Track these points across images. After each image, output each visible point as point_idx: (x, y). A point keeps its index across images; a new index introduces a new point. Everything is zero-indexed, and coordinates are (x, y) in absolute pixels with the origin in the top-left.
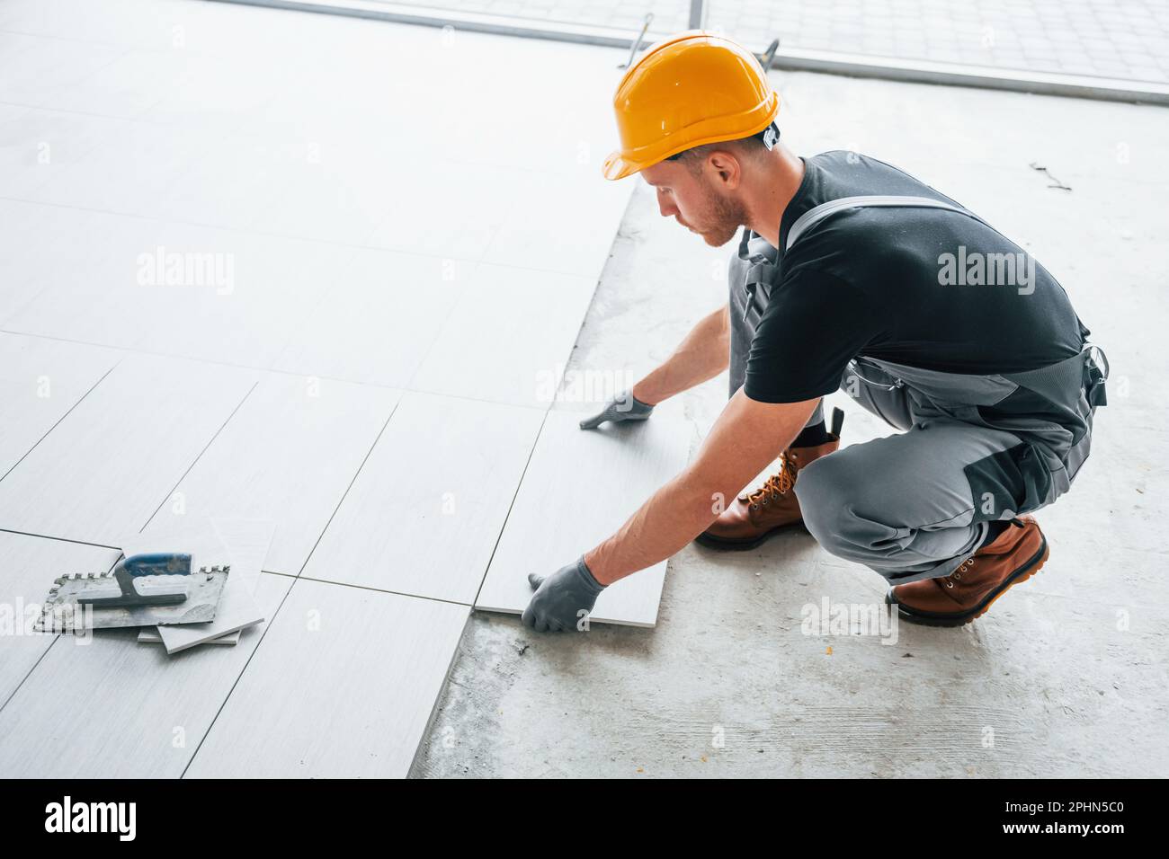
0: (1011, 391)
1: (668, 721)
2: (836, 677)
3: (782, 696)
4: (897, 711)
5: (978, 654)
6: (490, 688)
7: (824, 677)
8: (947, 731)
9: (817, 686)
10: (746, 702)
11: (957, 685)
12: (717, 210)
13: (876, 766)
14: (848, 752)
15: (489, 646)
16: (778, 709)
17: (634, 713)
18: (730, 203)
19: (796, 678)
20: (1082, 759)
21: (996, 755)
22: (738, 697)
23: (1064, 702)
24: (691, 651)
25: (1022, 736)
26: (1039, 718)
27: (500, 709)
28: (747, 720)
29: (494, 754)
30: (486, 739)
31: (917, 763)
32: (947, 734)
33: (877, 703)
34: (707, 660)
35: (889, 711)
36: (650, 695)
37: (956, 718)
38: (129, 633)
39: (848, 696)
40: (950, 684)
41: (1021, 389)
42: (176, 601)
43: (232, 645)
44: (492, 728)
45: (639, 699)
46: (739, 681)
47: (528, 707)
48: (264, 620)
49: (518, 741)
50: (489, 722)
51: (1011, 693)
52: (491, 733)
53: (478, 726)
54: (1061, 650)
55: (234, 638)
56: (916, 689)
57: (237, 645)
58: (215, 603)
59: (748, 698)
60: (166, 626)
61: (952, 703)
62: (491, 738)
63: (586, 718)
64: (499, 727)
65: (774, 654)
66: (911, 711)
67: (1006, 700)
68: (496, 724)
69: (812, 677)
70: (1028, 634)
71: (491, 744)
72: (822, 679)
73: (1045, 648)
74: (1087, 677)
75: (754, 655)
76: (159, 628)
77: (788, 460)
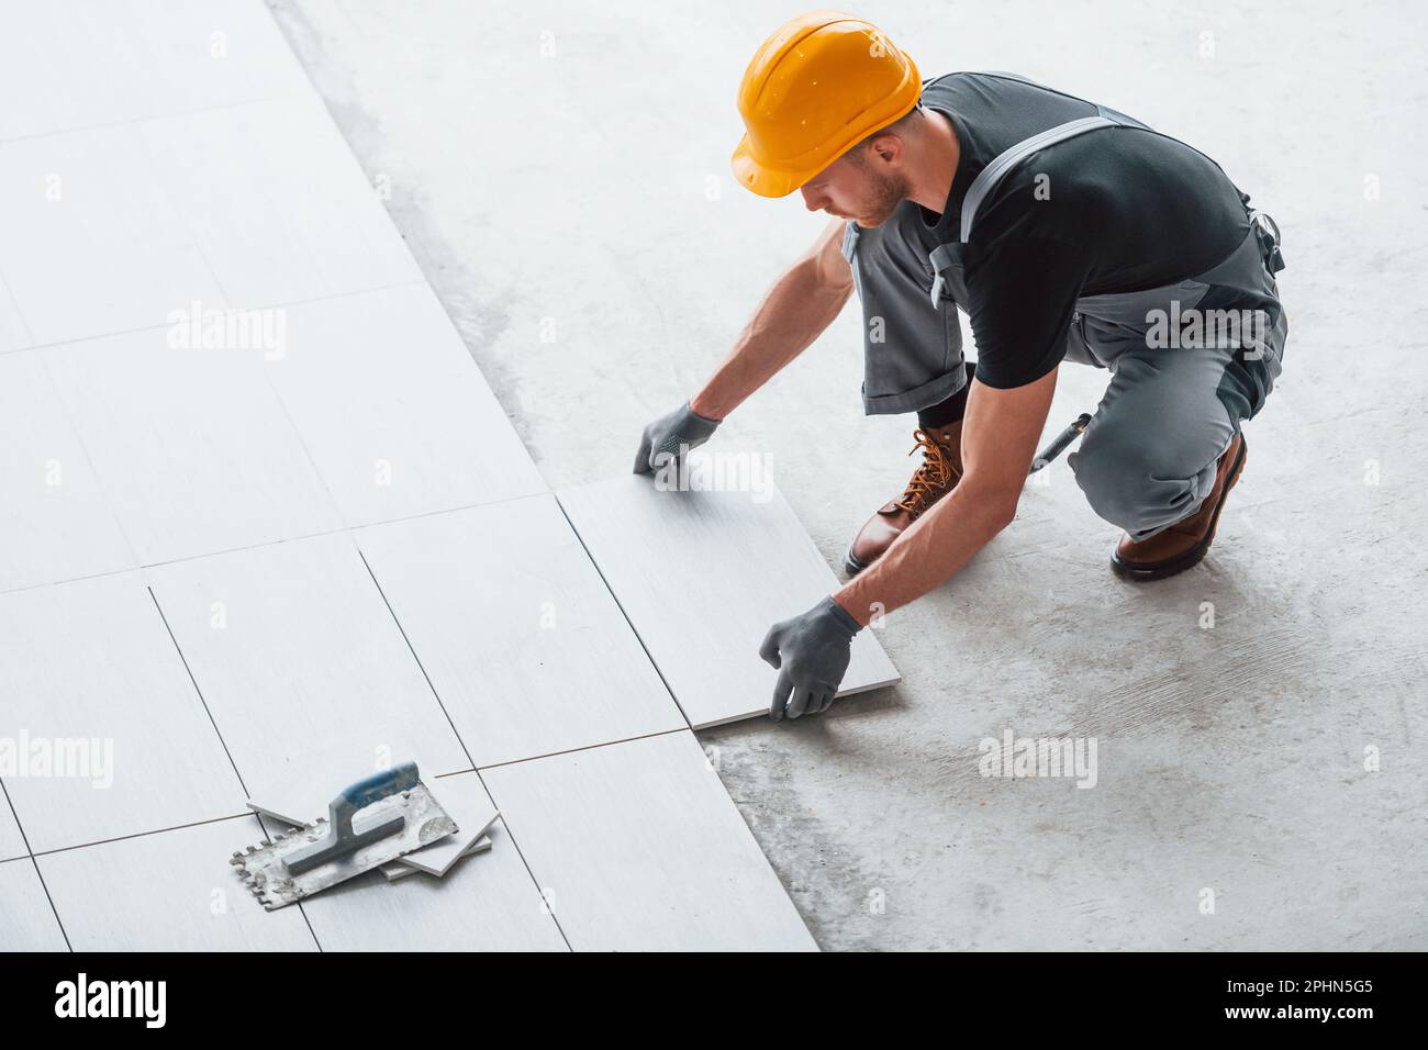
0: (1203, 293)
2: (1103, 660)
3: (1065, 696)
4: (1181, 668)
5: (1224, 590)
6: (777, 794)
7: (1091, 665)
8: (1237, 668)
9: (1090, 675)
10: (1035, 714)
11: (1222, 624)
12: (880, 192)
13: (1193, 720)
14: (1159, 719)
15: (739, 760)
16: (1069, 708)
17: (936, 762)
18: (893, 182)
19: (1066, 676)
20: (1369, 645)
21: (1293, 671)
24: (944, 690)
25: (1307, 646)
26: (1314, 624)
27: (804, 806)
28: (1048, 728)
29: (837, 842)
30: (818, 834)
31: (1227, 704)
32: (1239, 670)
33: (1158, 668)
34: (967, 692)
35: (1173, 671)
36: (937, 743)
37: (1237, 654)
38: (375, 875)
39: (1126, 673)
41: (1213, 287)
42: (395, 828)
43: (487, 849)
44: (813, 824)
45: (931, 749)
46: (1013, 699)
47: (830, 795)
48: (499, 815)
49: (847, 825)
50: (805, 820)
51: (1276, 613)
52: (815, 828)
53: (798, 828)
54: (1302, 555)
55: (486, 841)
56: (1185, 643)
57: (493, 847)
58: (440, 815)
59: (1033, 710)
60: (412, 852)
61: (1226, 643)
62: (820, 832)
63: (895, 783)
64: (818, 821)
65: (1028, 663)
66: (1193, 664)
67: (1275, 621)
68: (813, 819)
69: (1080, 669)
70: (1262, 551)
71: (825, 835)
72: (1092, 667)
73: (1285, 558)
74: (1338, 571)
75: (1009, 671)
76: (407, 858)
77: (937, 443)
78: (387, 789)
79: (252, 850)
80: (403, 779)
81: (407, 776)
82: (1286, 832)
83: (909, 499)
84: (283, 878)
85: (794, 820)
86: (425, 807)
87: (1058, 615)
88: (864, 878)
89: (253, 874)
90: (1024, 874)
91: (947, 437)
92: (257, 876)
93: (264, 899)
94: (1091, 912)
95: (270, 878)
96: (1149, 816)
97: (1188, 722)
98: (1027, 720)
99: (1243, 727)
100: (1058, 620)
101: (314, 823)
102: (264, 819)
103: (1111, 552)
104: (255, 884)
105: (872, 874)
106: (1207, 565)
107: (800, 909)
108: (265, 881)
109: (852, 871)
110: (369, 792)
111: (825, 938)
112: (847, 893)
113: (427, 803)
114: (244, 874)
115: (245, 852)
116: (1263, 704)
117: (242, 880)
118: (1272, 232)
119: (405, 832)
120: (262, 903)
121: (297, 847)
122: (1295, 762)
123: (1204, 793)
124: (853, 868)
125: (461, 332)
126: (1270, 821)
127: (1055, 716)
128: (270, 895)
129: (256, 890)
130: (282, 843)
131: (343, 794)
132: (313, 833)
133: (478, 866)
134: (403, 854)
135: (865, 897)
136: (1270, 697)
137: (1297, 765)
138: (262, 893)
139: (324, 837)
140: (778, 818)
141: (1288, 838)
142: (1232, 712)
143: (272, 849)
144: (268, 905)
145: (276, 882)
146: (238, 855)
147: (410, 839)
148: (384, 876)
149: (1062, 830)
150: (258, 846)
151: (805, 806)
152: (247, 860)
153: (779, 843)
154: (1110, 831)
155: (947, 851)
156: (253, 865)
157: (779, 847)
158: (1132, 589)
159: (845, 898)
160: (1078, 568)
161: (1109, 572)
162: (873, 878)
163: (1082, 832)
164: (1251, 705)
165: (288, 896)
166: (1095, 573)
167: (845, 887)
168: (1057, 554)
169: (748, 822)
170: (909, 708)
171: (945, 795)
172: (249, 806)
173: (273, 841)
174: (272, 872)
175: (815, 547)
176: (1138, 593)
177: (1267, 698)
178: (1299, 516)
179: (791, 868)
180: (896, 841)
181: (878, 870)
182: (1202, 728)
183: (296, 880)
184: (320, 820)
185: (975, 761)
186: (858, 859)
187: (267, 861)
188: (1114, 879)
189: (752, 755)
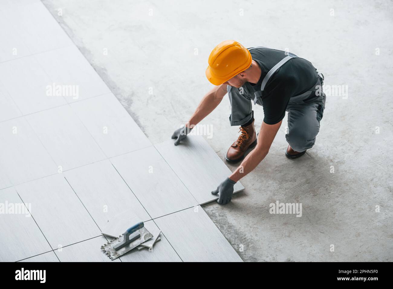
0: (310, 93)
1: (266, 207)
2: (289, 180)
3: (283, 189)
4: (307, 180)
6: (223, 220)
8: (320, 179)
9: (287, 184)
10: (277, 195)
11: (313, 168)
12: (240, 82)
13: (313, 193)
14: (305, 194)
15: (212, 212)
16: (284, 193)
17: (257, 209)
19: (282, 184)
20: (348, 171)
21: (332, 179)
22: (274, 195)
23: (336, 161)
24: (255, 190)
27: (230, 222)
29: (239, 231)
31: (319, 189)
32: (320, 180)
33: (302, 181)
34: (260, 190)
35: (305, 181)
36: (256, 204)
37: (319, 176)
38: (135, 249)
39: (295, 182)
40: (312, 169)
41: (312, 92)
42: (138, 237)
43: (160, 240)
45: (255, 206)
46: (271, 191)
47: (235, 219)
48: (161, 231)
49: (241, 226)
50: (231, 226)
51: (325, 165)
52: (234, 228)
53: (229, 228)
54: (328, 149)
55: (159, 238)
56: (307, 174)
58: (148, 233)
59: (276, 194)
60: (143, 243)
61: (316, 173)
63: (249, 215)
64: (234, 226)
65: (272, 181)
66: (310, 179)
67: (325, 167)
69: (285, 182)
70: (318, 149)
71: (236, 230)
72: (287, 182)
73: (324, 150)
74: (337, 153)
75: (268, 184)
76: (142, 244)
77: (245, 130)
78: (137, 229)
79: (105, 245)
80: (140, 226)
82: (340, 221)
83: (239, 143)
84: (114, 252)
85: (228, 226)
86: (144, 231)
87: (276, 169)
88: (248, 240)
90: (284, 236)
91: (248, 129)
92: (108, 252)
93: (111, 257)
94: (301, 245)
96: (308, 219)
97: (312, 194)
98: (275, 196)
99: (324, 194)
100: (277, 170)
101: (119, 237)
102: (106, 236)
103: (285, 152)
104: (108, 254)
105: (249, 239)
106: (307, 153)
107: (235, 249)
108: (110, 253)
109: (244, 238)
110: (133, 230)
111: (242, 256)
112: (245, 244)
113: (144, 230)
114: (105, 251)
115: (104, 246)
116: (328, 188)
117: (104, 253)
118: (322, 77)
120: (110, 258)
121: (116, 244)
122: (338, 202)
123: (319, 212)
124: (245, 238)
125: (122, 105)
126: (336, 218)
127: (281, 195)
128: (112, 256)
129: (108, 255)
130: (112, 243)
131: (127, 231)
132: (119, 239)
133: (159, 244)
134: (141, 243)
135: (249, 245)
136: (329, 186)
137: (339, 203)
138: (110, 256)
139: (122, 241)
140: (224, 226)
141: (341, 222)
142: (321, 191)
143: (110, 244)
144: (112, 259)
145: (112, 253)
146: (102, 247)
147: (142, 239)
148: (138, 249)
149: (290, 224)
150: (107, 244)
152: (105, 247)
153: (226, 233)
154: (301, 224)
156: (106, 249)
157: (226, 234)
158: (292, 161)
159: (244, 246)
160: (278, 156)
161: (285, 157)
162: (250, 240)
163: (295, 224)
164: (325, 189)
165: (116, 256)
166: (282, 157)
167: (244, 243)
169: (218, 228)
170: (248, 195)
171: (261, 217)
172: (102, 233)
173: (110, 242)
174: (111, 250)
175: (218, 156)
177: (328, 187)
178: (325, 139)
179: (230, 239)
180: (253, 230)
181: (250, 238)
182: (315, 195)
183: (117, 252)
184: (120, 236)
185: (266, 208)
186: (245, 235)
187: (109, 247)
188: (304, 236)
189: (215, 210)
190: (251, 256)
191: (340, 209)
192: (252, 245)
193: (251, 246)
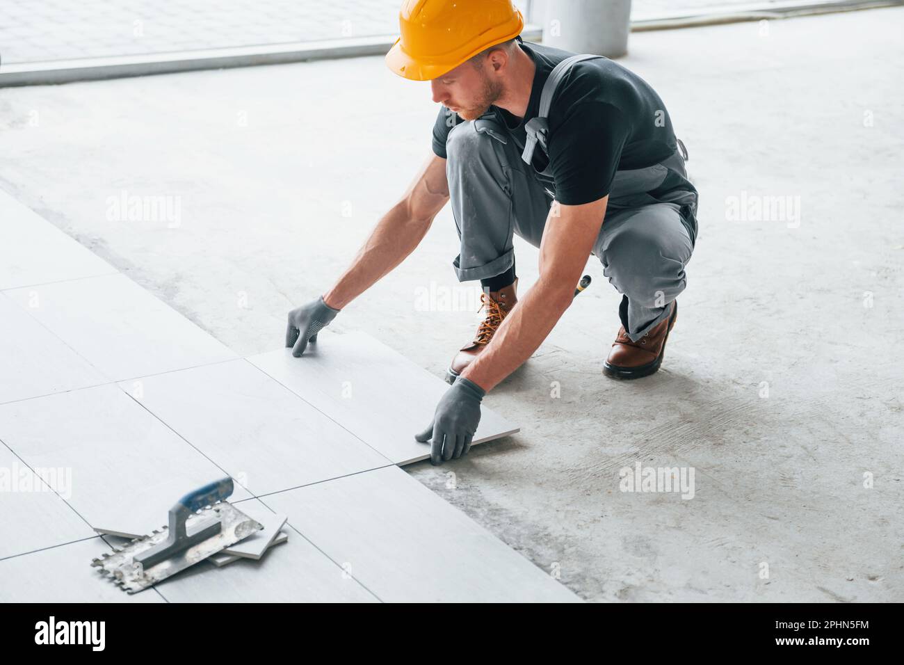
1: (587, 469)
2: (634, 416)
3: (623, 435)
4: (684, 417)
6: (470, 498)
7: (630, 419)
8: (718, 414)
9: (632, 423)
10: (611, 445)
11: (693, 396)
12: (486, 91)
13: (711, 441)
14: (690, 442)
15: (434, 481)
16: (630, 440)
17: (565, 473)
19: (617, 425)
20: (788, 400)
21: (753, 414)
22: (603, 444)
24: (545, 437)
25: (752, 402)
26: (747, 393)
28: (624, 451)
29: (526, 520)
30: (510, 517)
31: (726, 432)
32: (720, 416)
33: (671, 418)
34: (561, 437)
35: (681, 418)
36: (559, 463)
37: (714, 408)
38: (206, 564)
39: (653, 421)
40: (690, 397)
41: (669, 170)
42: (215, 530)
43: (284, 542)
44: (504, 512)
45: (557, 467)
46: (592, 438)
47: (506, 495)
48: (286, 521)
49: (526, 510)
50: (497, 510)
51: (721, 389)
53: (494, 514)
54: (716, 362)
55: (282, 536)
56: (678, 405)
57: (288, 540)
58: (246, 520)
59: (608, 443)
60: (232, 545)
61: (703, 404)
62: (512, 515)
63: (545, 486)
64: (506, 510)
65: (589, 420)
66: (691, 414)
67: (724, 392)
68: (502, 509)
69: (624, 421)
71: (515, 517)
73: (707, 364)
74: (743, 368)
75: (580, 425)
76: (229, 549)
77: (496, 301)
78: (212, 496)
79: (106, 556)
80: (218, 491)
81: (226, 486)
82: (814, 493)
83: (482, 338)
84: (136, 571)
85: (490, 510)
86: (234, 516)
88: (557, 538)
89: (112, 572)
90: (662, 527)
91: (503, 296)
92: (115, 573)
93: (125, 587)
94: (723, 545)
95: (126, 573)
96: (720, 491)
97: (709, 442)
99: (745, 442)
101: (151, 534)
102: (110, 538)
104: (115, 578)
105: (561, 536)
108: (122, 575)
110: (200, 498)
112: (551, 548)
113: (234, 513)
114: (103, 573)
116: (748, 431)
117: (103, 577)
119: (223, 533)
120: (124, 590)
121: (141, 551)
122: (791, 457)
123: (747, 476)
124: (546, 533)
125: (154, 295)
126: (799, 487)
128: (129, 585)
131: (180, 502)
132: (152, 540)
133: (280, 552)
134: (226, 547)
135: (564, 549)
138: (122, 583)
139: (163, 541)
140: (478, 510)
141: (817, 495)
142: (732, 436)
143: (121, 554)
144: (129, 591)
145: (131, 575)
146: (97, 560)
147: (228, 537)
148: (215, 564)
149: (670, 503)
150: (111, 554)
151: (493, 502)
152: (104, 563)
155: (601, 519)
156: (109, 566)
159: (551, 551)
160: (589, 376)
162: (563, 538)
164: (742, 431)
165: (144, 583)
167: (546, 545)
168: (572, 370)
170: (529, 447)
171: (581, 490)
172: (96, 530)
174: (125, 568)
176: (632, 385)
177: (748, 428)
180: (566, 517)
181: (563, 533)
182: (720, 444)
183: (147, 572)
184: (156, 532)
185: (590, 470)
186: (546, 528)
187: (121, 561)
188: (724, 526)
189: (440, 477)
190: (579, 575)
191: (803, 469)
192: (573, 549)
193: (569, 551)
